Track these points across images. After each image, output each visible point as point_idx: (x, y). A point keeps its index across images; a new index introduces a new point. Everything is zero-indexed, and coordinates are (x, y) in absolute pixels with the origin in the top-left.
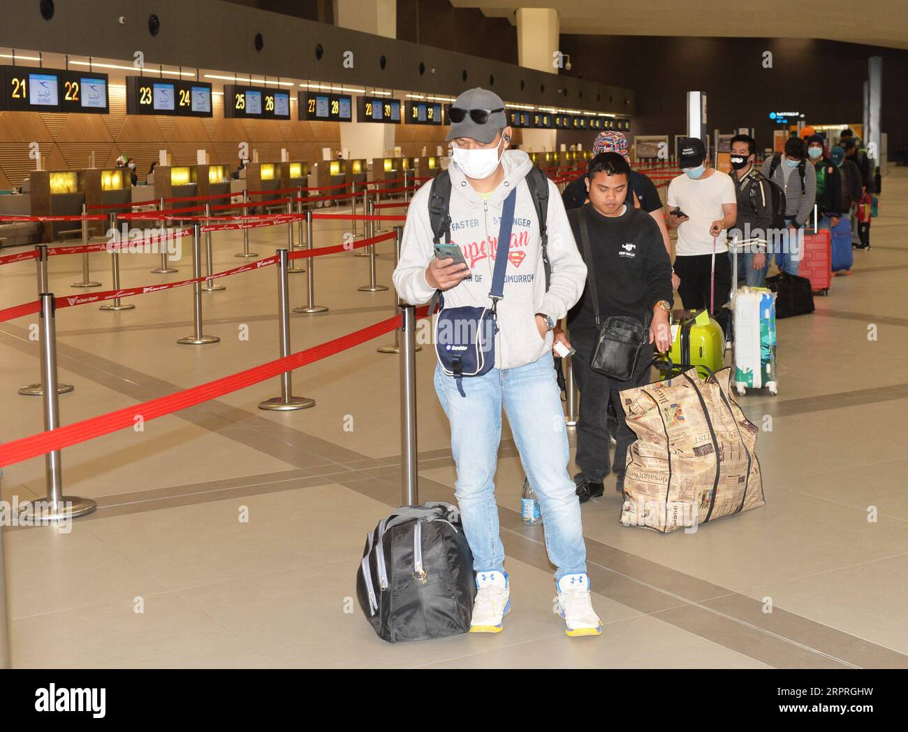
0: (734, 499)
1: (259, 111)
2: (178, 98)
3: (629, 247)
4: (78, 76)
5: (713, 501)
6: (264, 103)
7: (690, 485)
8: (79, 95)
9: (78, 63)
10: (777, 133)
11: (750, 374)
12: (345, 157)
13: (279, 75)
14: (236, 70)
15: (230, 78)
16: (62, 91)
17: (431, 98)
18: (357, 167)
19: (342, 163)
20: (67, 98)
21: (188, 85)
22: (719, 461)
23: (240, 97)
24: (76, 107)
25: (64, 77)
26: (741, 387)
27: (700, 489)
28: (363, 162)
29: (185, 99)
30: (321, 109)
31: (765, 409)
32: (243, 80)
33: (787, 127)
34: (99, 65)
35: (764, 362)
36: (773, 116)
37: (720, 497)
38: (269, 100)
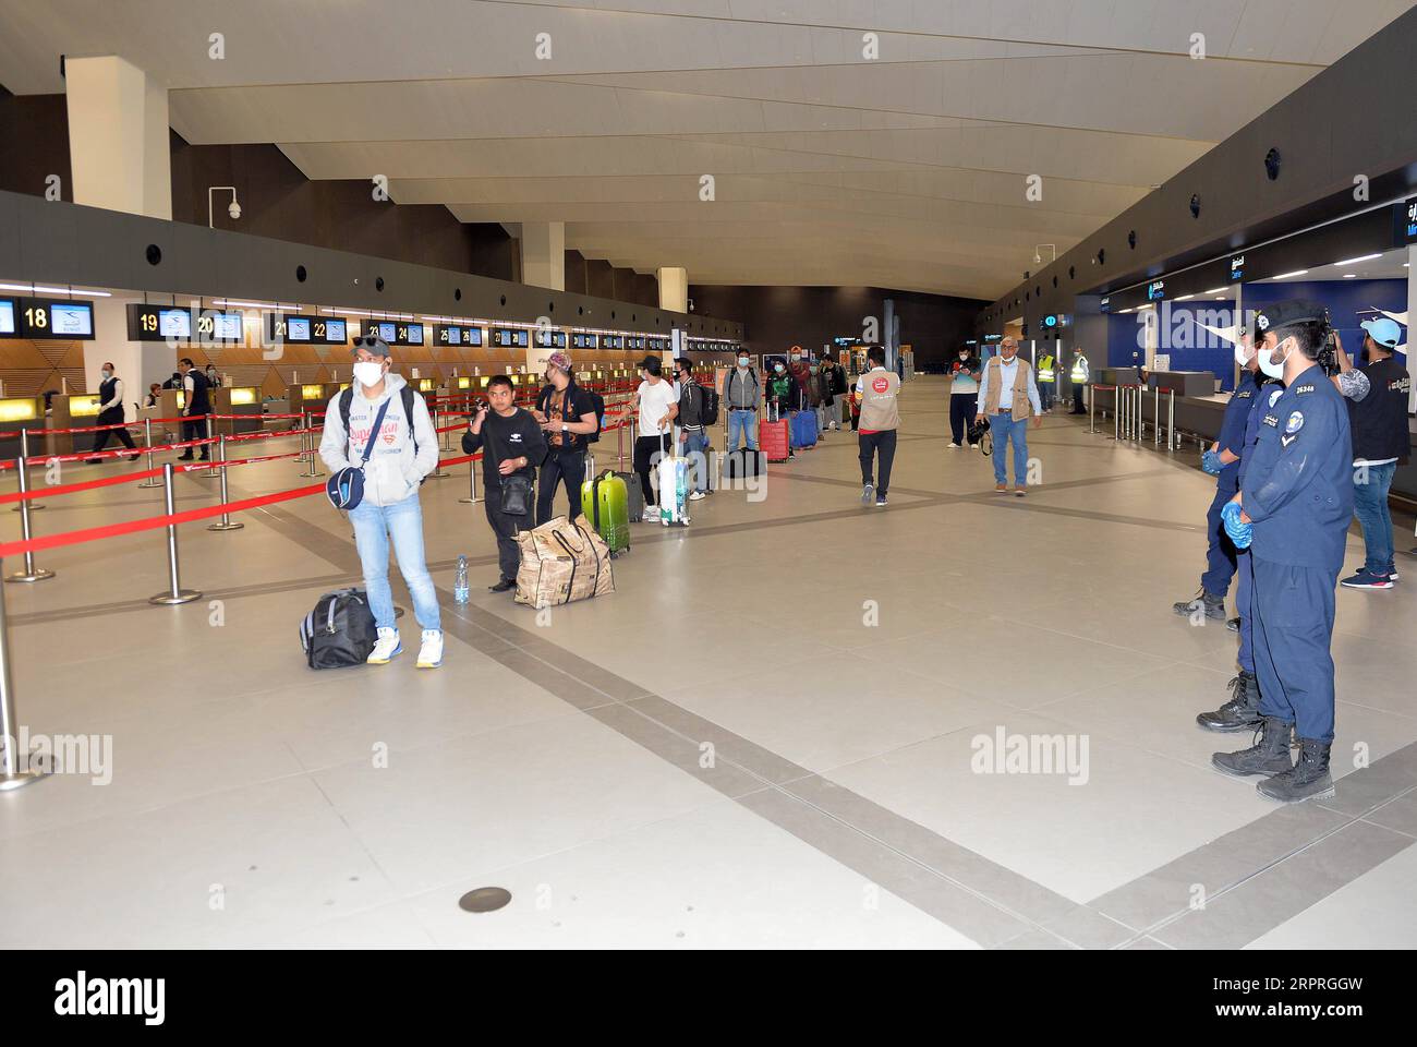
0: (586, 589)
1: (459, 342)
2: (398, 333)
3: (516, 436)
4: (324, 320)
5: (570, 590)
6: (462, 336)
7: (552, 580)
8: (325, 332)
9: (327, 311)
10: (842, 352)
11: (670, 513)
12: (523, 372)
13: (474, 317)
14: (441, 314)
15: (438, 319)
16: (312, 330)
17: (589, 331)
18: (532, 379)
19: (520, 375)
20: (316, 334)
21: (405, 325)
22: (575, 566)
23: (444, 333)
24: (323, 340)
25: (314, 321)
26: (665, 521)
27: (561, 582)
28: (536, 375)
29: (403, 333)
30: (505, 339)
31: (680, 535)
32: (446, 320)
33: (848, 348)
34: (340, 312)
35: (679, 506)
36: (837, 340)
37: (575, 588)
38: (466, 333)
